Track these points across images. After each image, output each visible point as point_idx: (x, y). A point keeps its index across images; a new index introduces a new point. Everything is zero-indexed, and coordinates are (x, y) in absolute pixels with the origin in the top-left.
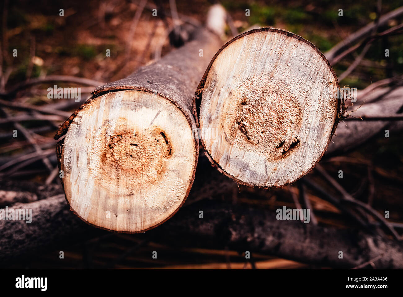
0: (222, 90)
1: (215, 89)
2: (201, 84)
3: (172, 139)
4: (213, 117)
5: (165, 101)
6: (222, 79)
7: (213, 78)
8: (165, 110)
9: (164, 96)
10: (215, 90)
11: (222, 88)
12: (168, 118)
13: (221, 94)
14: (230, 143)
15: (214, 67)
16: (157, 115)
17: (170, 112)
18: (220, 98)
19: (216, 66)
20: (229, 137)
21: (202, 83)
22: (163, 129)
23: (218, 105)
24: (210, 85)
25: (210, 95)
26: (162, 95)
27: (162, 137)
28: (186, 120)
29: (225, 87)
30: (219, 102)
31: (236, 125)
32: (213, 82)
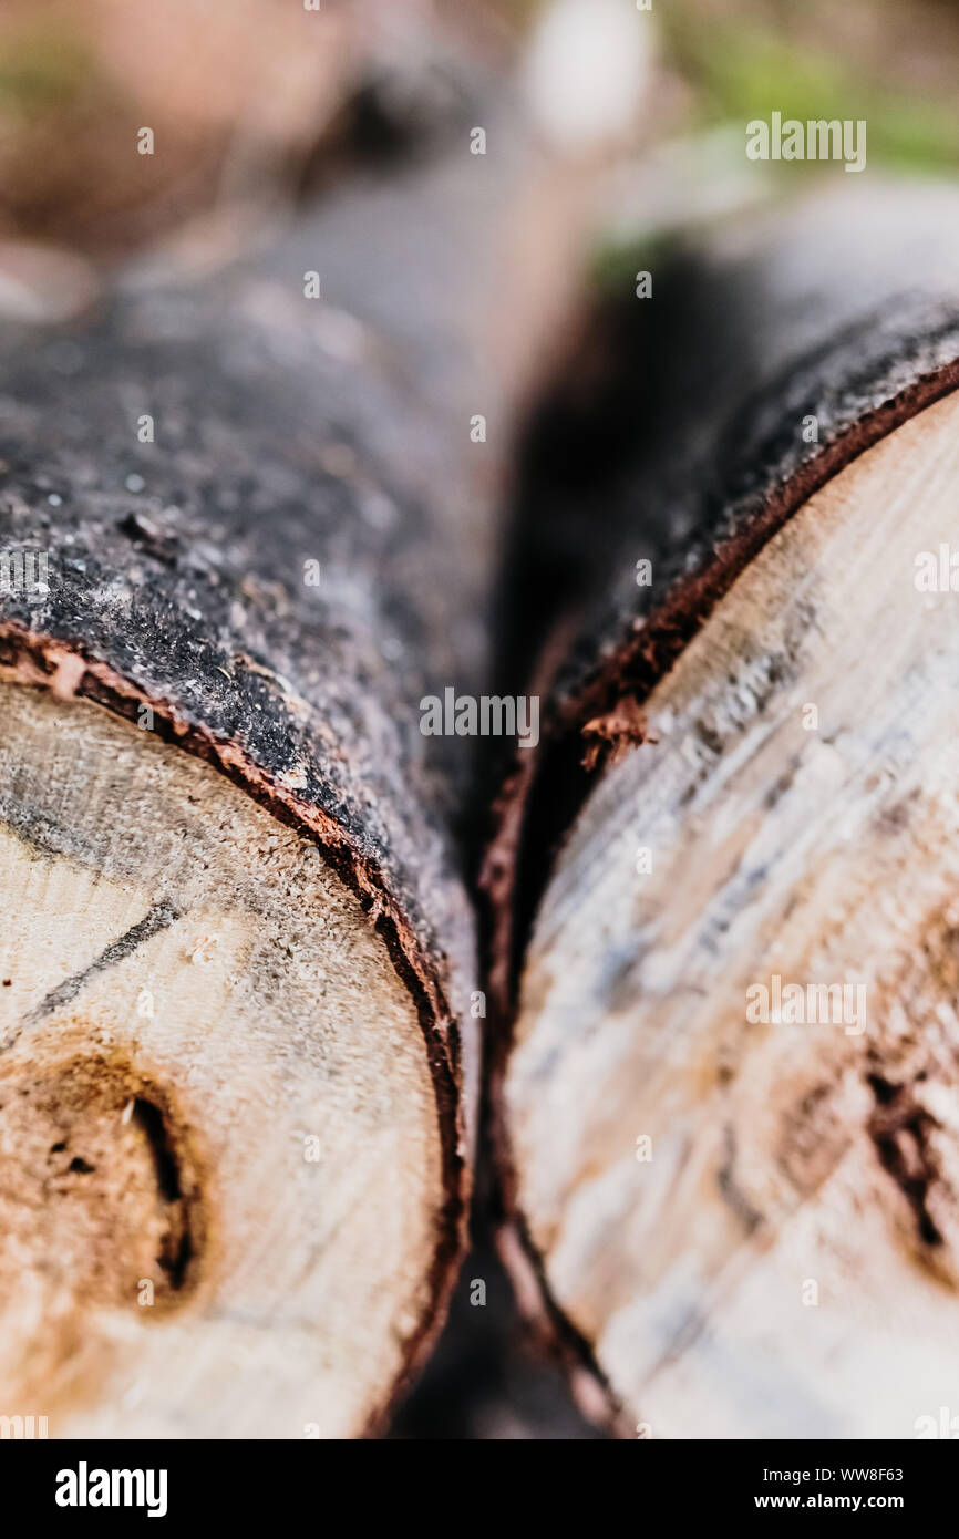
0: (822, 764)
1: (757, 733)
2: (638, 657)
3: (225, 1169)
4: (657, 972)
5: (248, 826)
6: (854, 666)
7: (771, 639)
8: (228, 907)
9: (253, 775)
10: (746, 746)
11: (828, 741)
12: (247, 982)
13: (792, 801)
14: (751, 1222)
15: (811, 538)
16: (136, 935)
17: (274, 932)
18: (772, 825)
19: (830, 531)
20: (757, 1175)
21: (648, 654)
22: (162, 1078)
23: (739, 883)
24: (712, 686)
25: (692, 777)
26: (239, 760)
27: (134, 1139)
28: (419, 1036)
29: (856, 749)
30: (750, 862)
31: (855, 1101)
32: (753, 675)
